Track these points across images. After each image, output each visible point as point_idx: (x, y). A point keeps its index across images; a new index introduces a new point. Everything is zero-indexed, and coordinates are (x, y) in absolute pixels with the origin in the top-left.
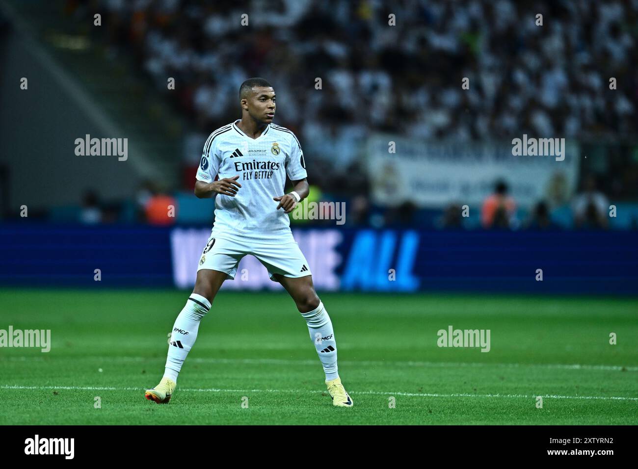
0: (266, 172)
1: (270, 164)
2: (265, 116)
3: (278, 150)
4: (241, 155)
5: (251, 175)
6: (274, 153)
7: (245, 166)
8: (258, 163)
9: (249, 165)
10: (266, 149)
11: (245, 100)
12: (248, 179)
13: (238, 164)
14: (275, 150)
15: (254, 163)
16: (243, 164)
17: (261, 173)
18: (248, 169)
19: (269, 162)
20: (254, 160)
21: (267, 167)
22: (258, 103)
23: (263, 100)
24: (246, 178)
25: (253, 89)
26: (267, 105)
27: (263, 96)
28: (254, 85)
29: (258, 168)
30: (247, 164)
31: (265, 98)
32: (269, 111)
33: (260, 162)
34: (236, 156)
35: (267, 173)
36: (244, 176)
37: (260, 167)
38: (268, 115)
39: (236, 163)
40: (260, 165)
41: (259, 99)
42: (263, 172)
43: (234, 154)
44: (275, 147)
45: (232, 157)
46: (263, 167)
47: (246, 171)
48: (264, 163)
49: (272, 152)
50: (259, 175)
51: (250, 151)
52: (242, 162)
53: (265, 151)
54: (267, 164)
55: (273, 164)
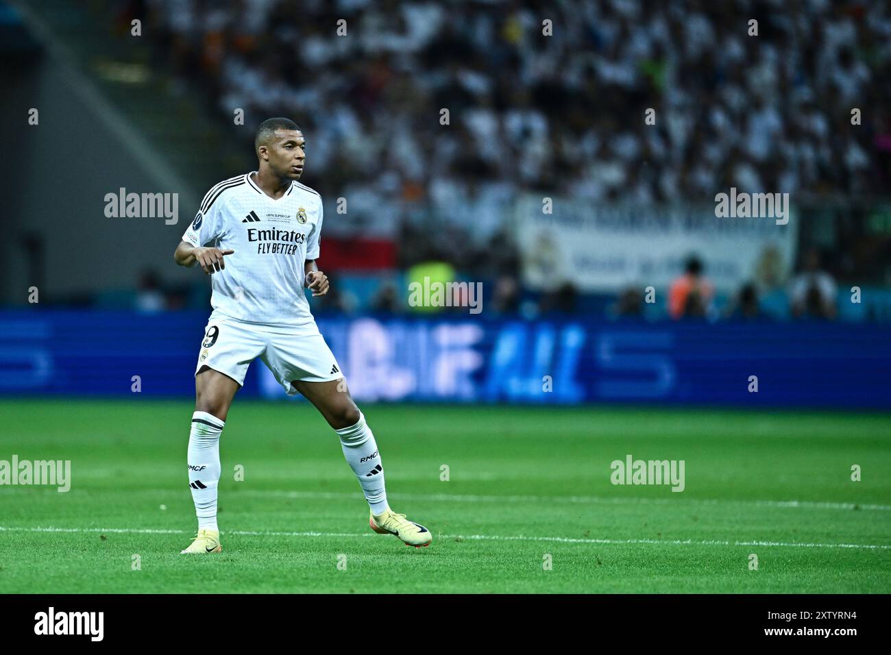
0: (287, 245)
1: (294, 235)
2: (292, 169)
3: (304, 218)
4: (257, 219)
5: (268, 247)
6: (300, 221)
7: (262, 234)
8: (278, 232)
9: (267, 233)
10: (290, 214)
11: (265, 147)
12: (264, 253)
13: (252, 232)
14: (301, 217)
15: (274, 232)
16: (259, 232)
17: (280, 246)
18: (265, 239)
19: (293, 233)
20: (274, 228)
21: (289, 239)
22: (282, 151)
23: (290, 147)
24: (261, 251)
25: (276, 132)
26: (295, 155)
27: (290, 142)
28: (278, 127)
29: (278, 239)
30: (265, 232)
31: (292, 145)
32: (297, 162)
33: (281, 231)
34: (251, 220)
35: (289, 247)
36: (260, 248)
37: (280, 237)
38: (296, 168)
39: (249, 230)
40: (281, 235)
41: (284, 146)
42: (283, 245)
43: (248, 217)
44: (302, 213)
45: (245, 221)
46: (285, 238)
47: (263, 241)
48: (286, 233)
49: (298, 219)
50: (278, 248)
51: (269, 215)
52: (258, 230)
53: (289, 217)
54: (290, 235)
55: (298, 236)
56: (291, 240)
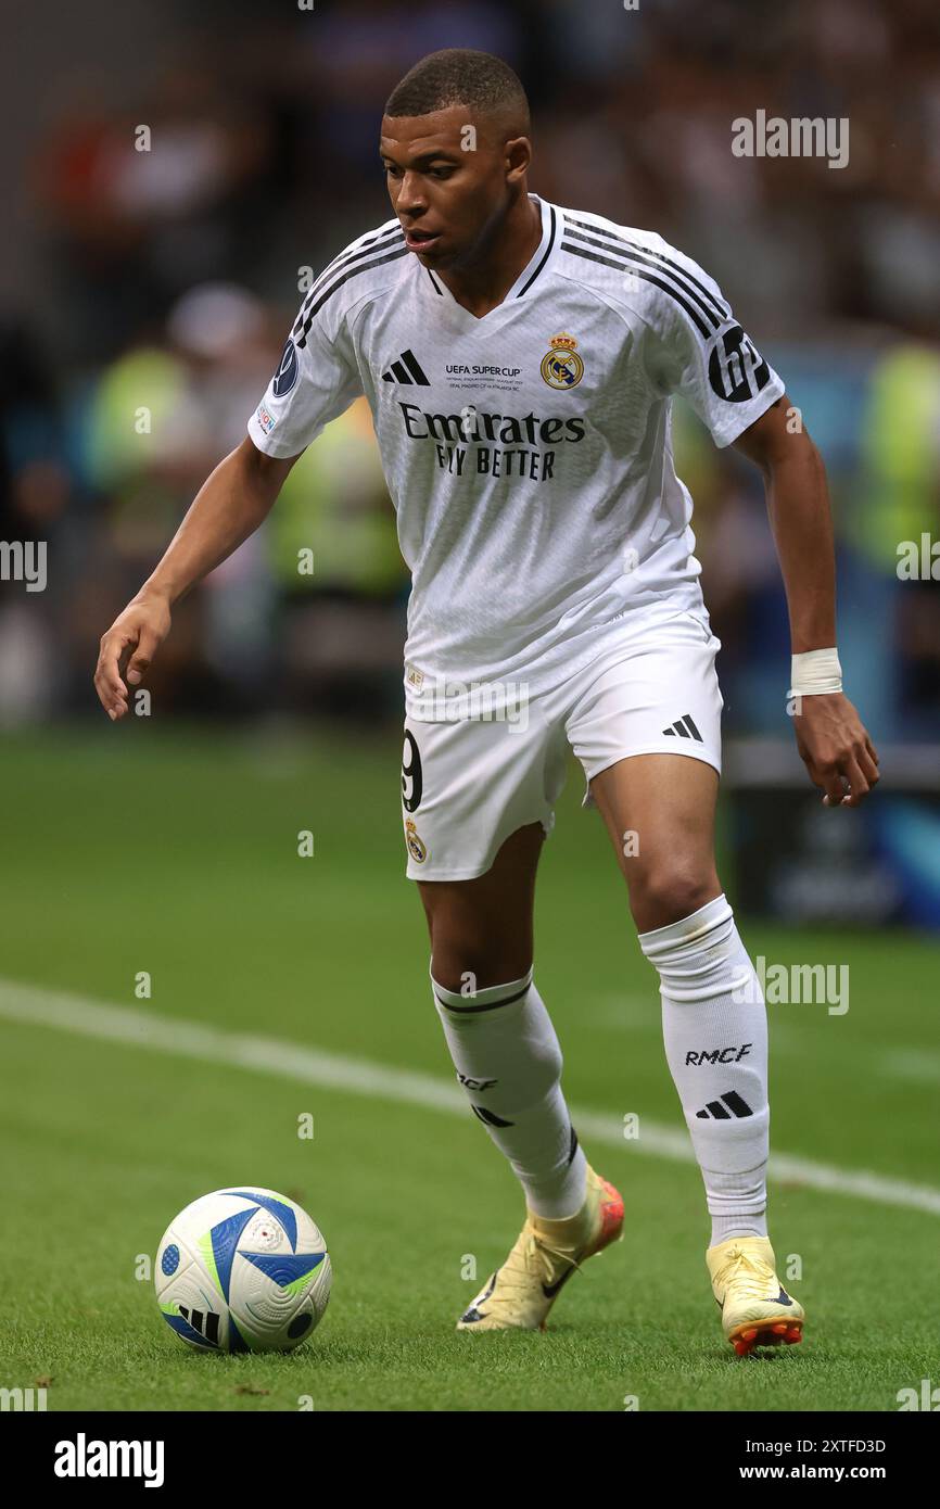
0: (523, 453)
1: (537, 427)
3: (573, 369)
4: (422, 380)
6: (553, 381)
7: (439, 423)
8: (488, 420)
9: (457, 422)
10: (522, 362)
14: (557, 367)
16: (429, 417)
19: (532, 418)
20: (474, 408)
30: (444, 421)
33: (498, 417)
34: (404, 378)
35: (529, 459)
37: (497, 431)
39: (404, 407)
43: (396, 368)
44: (561, 356)
45: (386, 379)
46: (509, 436)
48: (510, 423)
49: (545, 377)
51: (454, 369)
52: (424, 409)
53: (516, 372)
54: (523, 426)
55: (552, 426)
56: (532, 440)
